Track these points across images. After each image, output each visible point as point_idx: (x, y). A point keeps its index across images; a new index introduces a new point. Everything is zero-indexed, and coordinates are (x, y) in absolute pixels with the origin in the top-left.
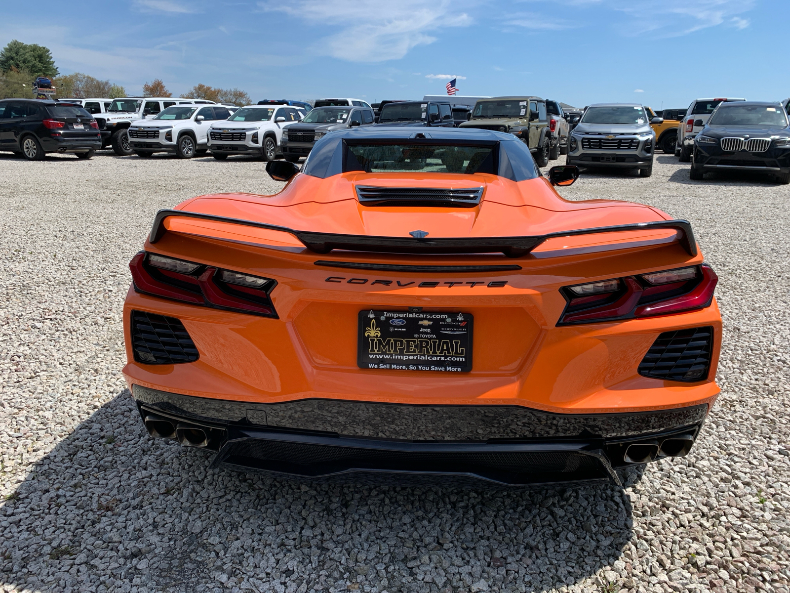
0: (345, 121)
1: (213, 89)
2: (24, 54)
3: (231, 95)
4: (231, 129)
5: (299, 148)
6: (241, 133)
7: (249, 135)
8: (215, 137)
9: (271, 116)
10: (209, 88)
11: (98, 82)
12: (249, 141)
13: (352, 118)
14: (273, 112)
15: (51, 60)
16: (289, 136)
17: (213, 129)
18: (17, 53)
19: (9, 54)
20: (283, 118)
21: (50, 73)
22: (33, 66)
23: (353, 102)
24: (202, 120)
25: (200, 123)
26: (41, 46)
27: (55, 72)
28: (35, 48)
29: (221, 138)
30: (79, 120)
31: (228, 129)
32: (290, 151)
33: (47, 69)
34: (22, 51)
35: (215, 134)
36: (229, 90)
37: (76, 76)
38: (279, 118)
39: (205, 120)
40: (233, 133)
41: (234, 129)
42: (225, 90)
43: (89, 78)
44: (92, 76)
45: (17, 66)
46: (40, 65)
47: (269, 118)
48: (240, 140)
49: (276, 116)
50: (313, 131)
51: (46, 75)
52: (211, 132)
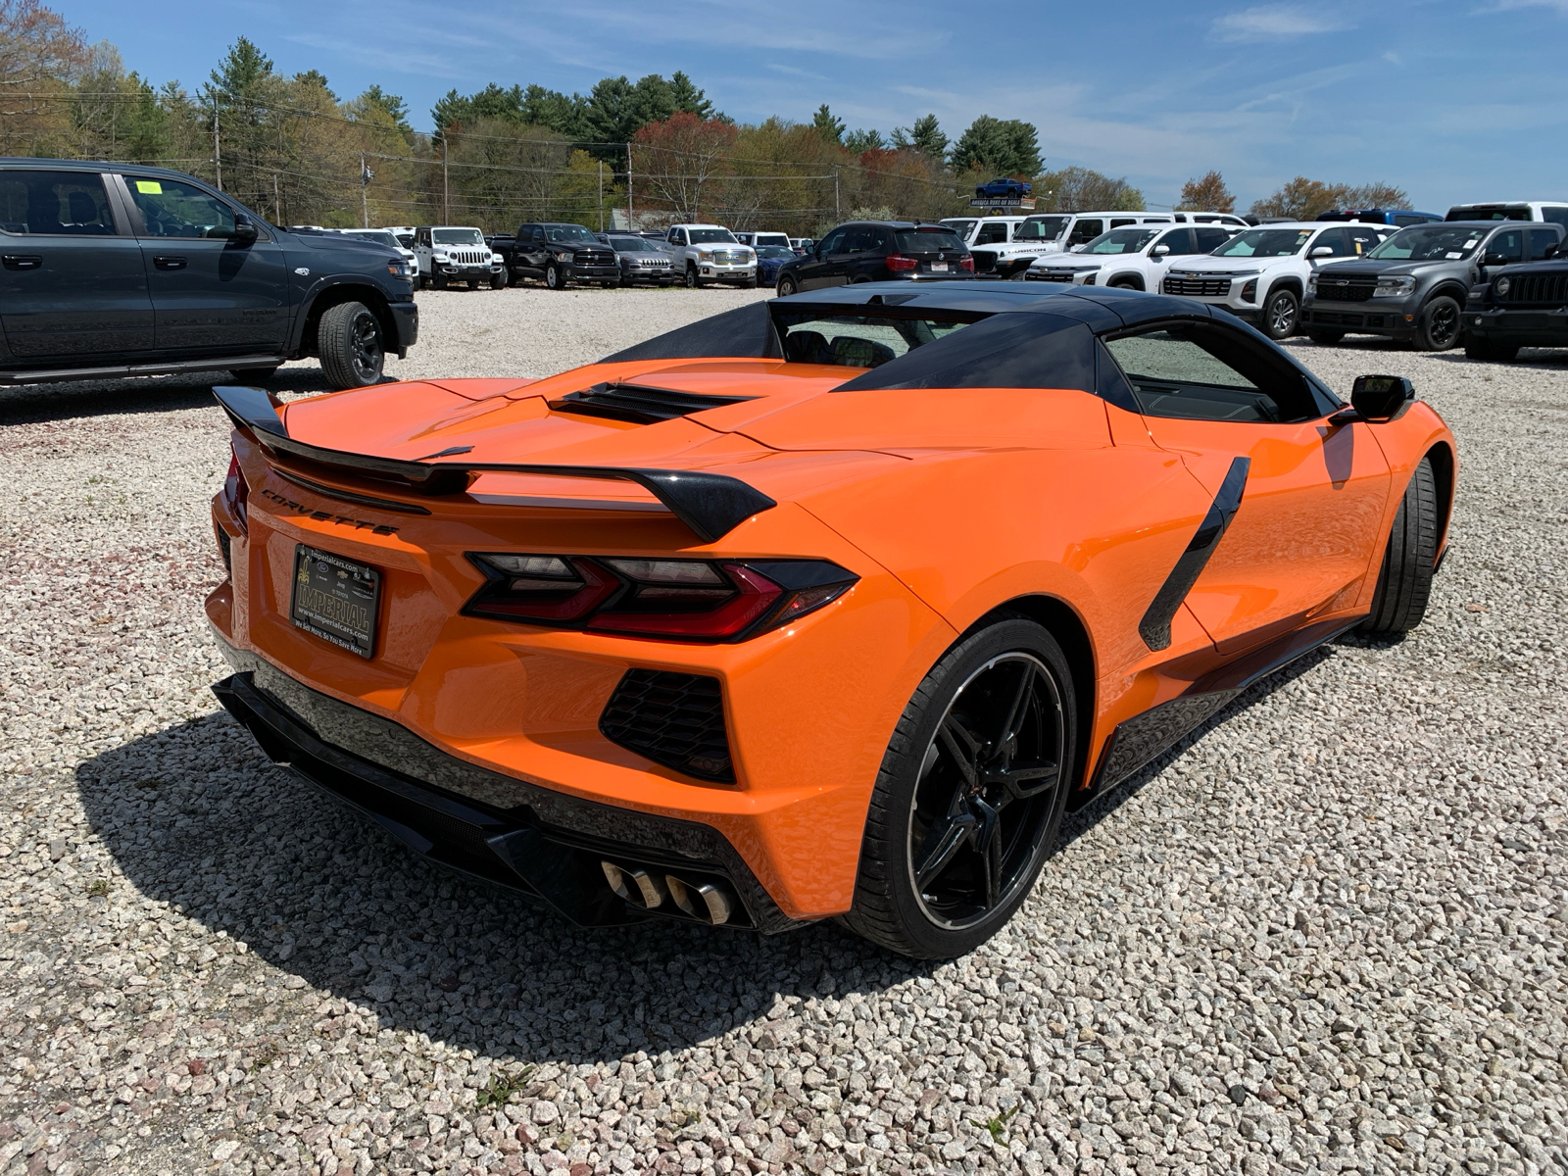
0: (1467, 254)
1: (1327, 187)
2: (994, 138)
3: (1366, 197)
4: (1204, 273)
5: (1335, 314)
6: (1221, 281)
7: (1237, 285)
8: (1171, 288)
9: (1301, 246)
10: (1317, 185)
11: (1105, 180)
12: (1236, 297)
13: (1487, 247)
14: (1307, 238)
15: (1035, 146)
16: (1319, 287)
17: (1172, 272)
18: (983, 139)
19: (970, 141)
20: (1329, 250)
21: (1030, 170)
22: (1004, 158)
23: (1545, 210)
24: (1164, 254)
25: (1160, 261)
26: (1023, 122)
27: (1038, 166)
28: (1013, 127)
29: (1181, 289)
30: (942, 256)
31: (1198, 273)
32: (1315, 320)
33: (1026, 162)
34: (991, 134)
35: (1174, 283)
36: (1364, 187)
37: (1071, 172)
38: (1319, 250)
39: (1170, 253)
40: (1205, 281)
41: (1210, 273)
42: (1354, 187)
43: (1091, 174)
44: (1096, 171)
45: (980, 159)
46: (1013, 155)
47: (1294, 249)
48: (1217, 295)
49: (1314, 246)
50: (1374, 277)
51: (1021, 172)
52: (1166, 279)
